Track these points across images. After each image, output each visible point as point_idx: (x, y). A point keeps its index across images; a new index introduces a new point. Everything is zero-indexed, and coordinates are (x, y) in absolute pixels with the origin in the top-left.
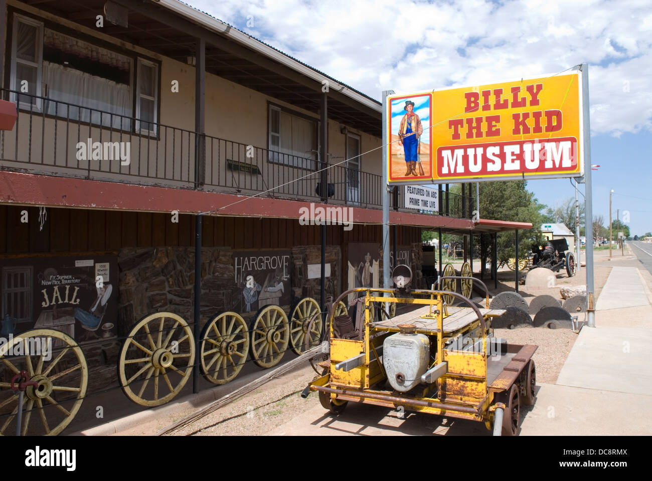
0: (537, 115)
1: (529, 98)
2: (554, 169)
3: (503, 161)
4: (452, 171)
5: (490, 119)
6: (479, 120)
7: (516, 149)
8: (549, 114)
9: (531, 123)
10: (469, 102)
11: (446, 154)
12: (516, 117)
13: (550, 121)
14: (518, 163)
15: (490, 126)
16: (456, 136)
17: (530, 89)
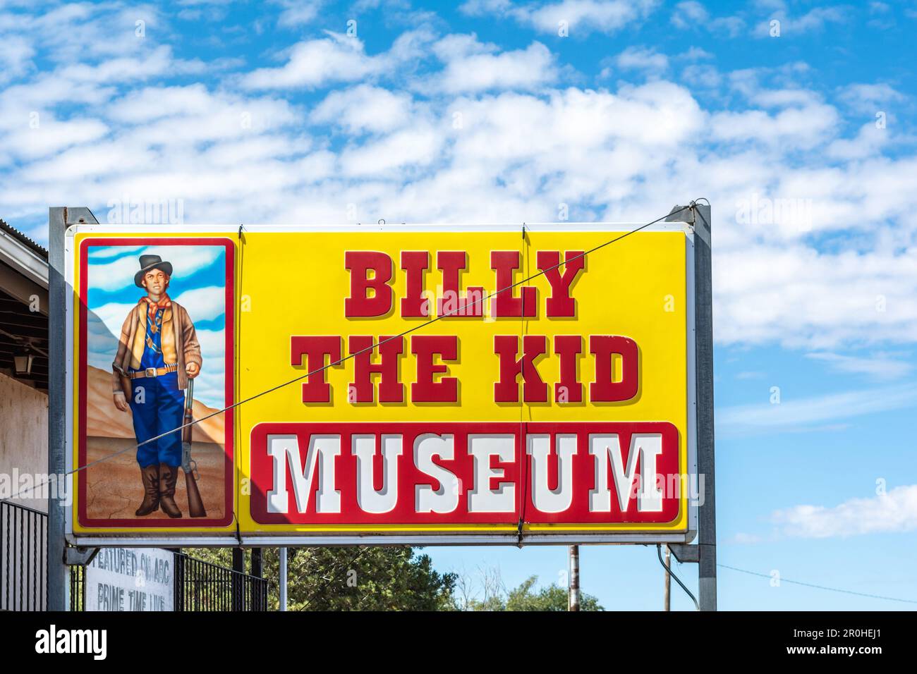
0: (569, 348)
1: (545, 291)
2: (615, 516)
3: (468, 484)
4: (303, 508)
5: (425, 347)
6: (392, 347)
7: (505, 448)
8: (605, 347)
9: (549, 368)
10: (359, 284)
11: (281, 447)
12: (505, 346)
13: (604, 369)
14: (509, 491)
15: (426, 369)
16: (317, 392)
17: (547, 261)
